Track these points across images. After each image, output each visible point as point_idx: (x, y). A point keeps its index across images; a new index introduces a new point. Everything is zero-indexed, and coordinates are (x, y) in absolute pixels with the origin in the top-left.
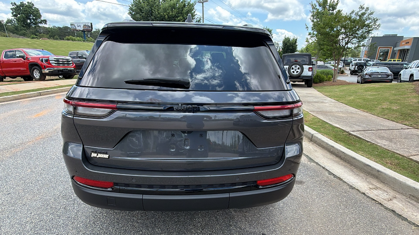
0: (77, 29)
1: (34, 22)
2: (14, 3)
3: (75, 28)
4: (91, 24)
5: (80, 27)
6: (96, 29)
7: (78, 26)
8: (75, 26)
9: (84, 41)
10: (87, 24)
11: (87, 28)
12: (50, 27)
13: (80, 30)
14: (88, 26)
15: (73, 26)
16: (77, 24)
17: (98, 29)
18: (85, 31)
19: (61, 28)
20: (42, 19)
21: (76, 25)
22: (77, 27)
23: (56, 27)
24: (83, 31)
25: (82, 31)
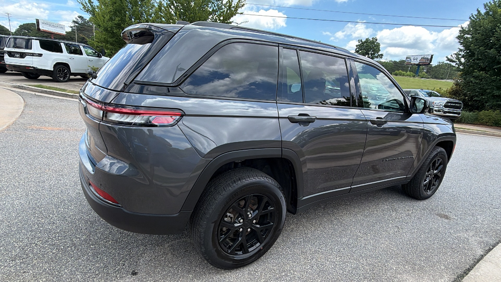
0: (412, 63)
1: (371, 57)
2: (361, 40)
3: (410, 61)
4: (432, 56)
5: (417, 60)
6: (439, 62)
7: (414, 60)
8: (410, 59)
9: (414, 76)
10: (426, 56)
11: (424, 61)
12: (386, 62)
13: (415, 64)
14: (427, 59)
15: (409, 59)
16: (414, 57)
17: (442, 63)
18: (421, 65)
19: (397, 62)
20: (380, 53)
21: (412, 59)
22: (412, 60)
23: (392, 61)
24: (419, 65)
25: (417, 65)
